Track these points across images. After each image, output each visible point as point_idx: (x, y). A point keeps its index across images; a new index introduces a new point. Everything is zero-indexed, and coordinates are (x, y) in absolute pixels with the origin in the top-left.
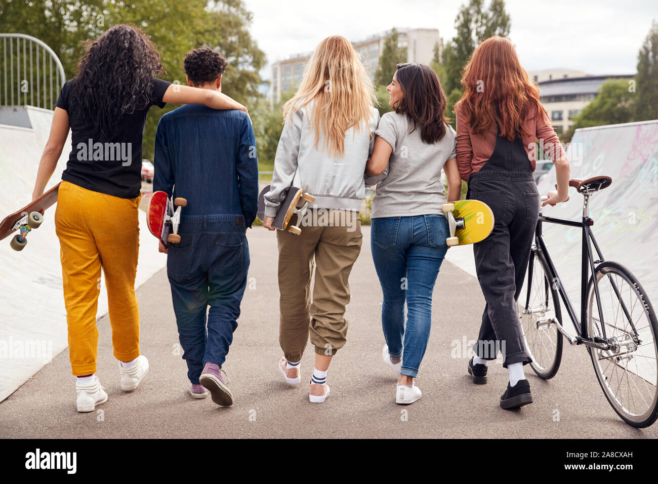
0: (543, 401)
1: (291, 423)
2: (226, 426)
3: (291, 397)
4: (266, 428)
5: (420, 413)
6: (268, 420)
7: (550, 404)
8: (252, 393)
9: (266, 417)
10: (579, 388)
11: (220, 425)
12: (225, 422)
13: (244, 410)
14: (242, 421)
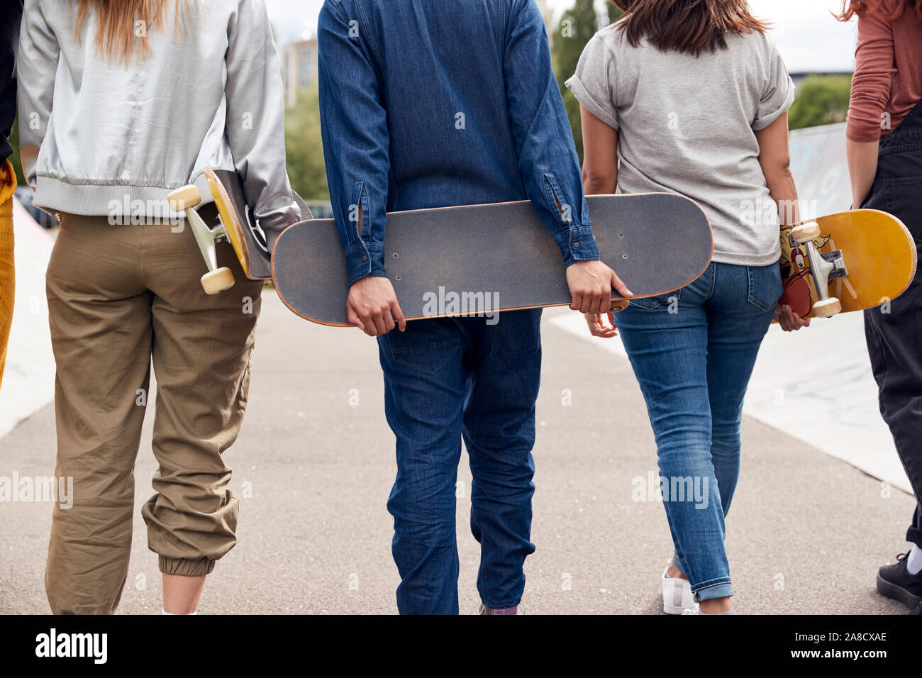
0: (799, 547)
1: (374, 583)
2: (260, 589)
3: (367, 542)
4: (331, 592)
5: (594, 566)
6: (333, 578)
7: (811, 552)
8: (298, 535)
9: (329, 573)
10: (854, 527)
11: (250, 587)
12: (258, 582)
13: (289, 562)
14: (288, 581)
